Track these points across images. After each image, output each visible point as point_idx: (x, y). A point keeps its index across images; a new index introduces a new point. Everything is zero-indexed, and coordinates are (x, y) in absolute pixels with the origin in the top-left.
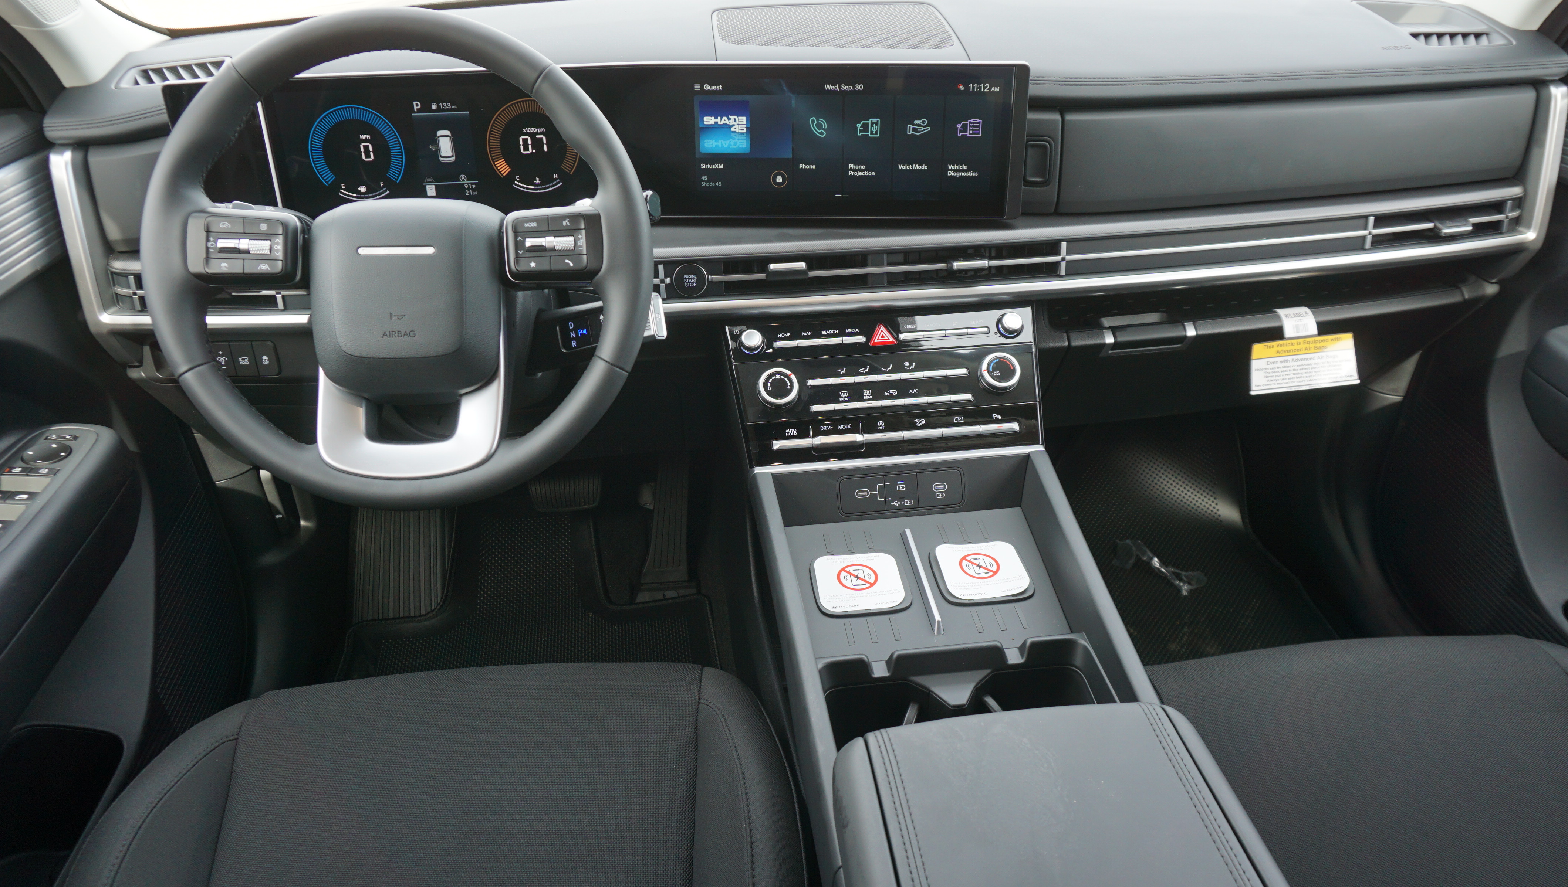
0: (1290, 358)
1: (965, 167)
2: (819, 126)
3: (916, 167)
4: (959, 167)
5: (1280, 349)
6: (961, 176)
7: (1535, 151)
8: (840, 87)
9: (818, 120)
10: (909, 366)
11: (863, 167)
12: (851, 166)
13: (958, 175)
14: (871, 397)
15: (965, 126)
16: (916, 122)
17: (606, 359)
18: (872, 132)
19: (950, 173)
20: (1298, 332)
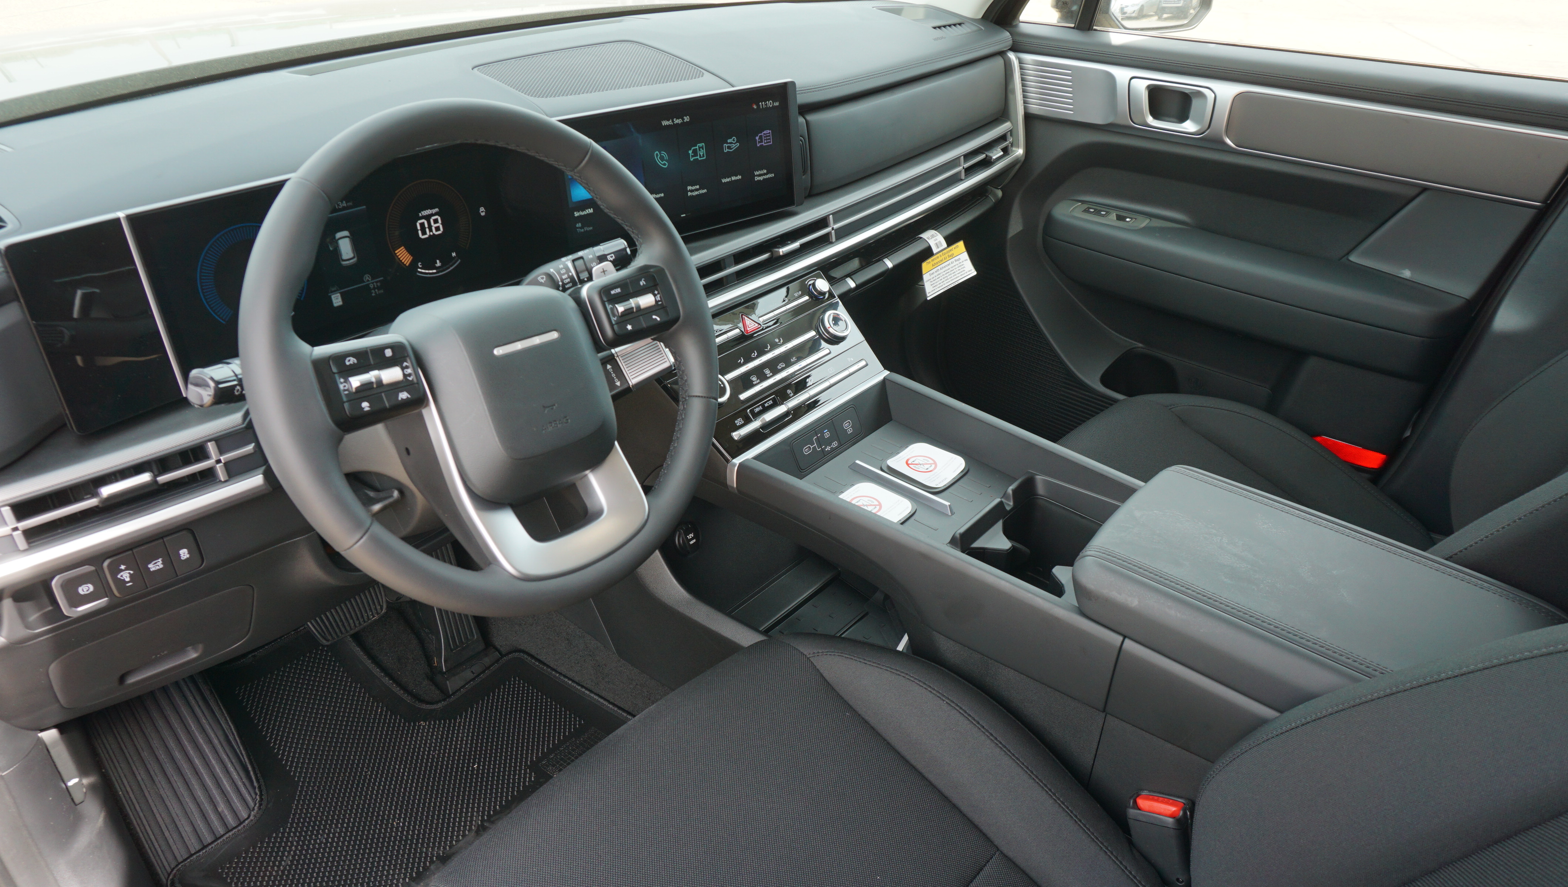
0: (939, 268)
1: (765, 171)
2: (662, 158)
3: (734, 178)
4: (762, 172)
5: (933, 263)
6: (764, 179)
7: (1011, 96)
8: (673, 121)
9: (660, 153)
10: (779, 342)
11: (698, 187)
12: (689, 188)
13: (761, 178)
14: (771, 374)
15: (761, 137)
16: (729, 141)
17: (700, 395)
18: (700, 155)
19: (757, 179)
20: (938, 248)
